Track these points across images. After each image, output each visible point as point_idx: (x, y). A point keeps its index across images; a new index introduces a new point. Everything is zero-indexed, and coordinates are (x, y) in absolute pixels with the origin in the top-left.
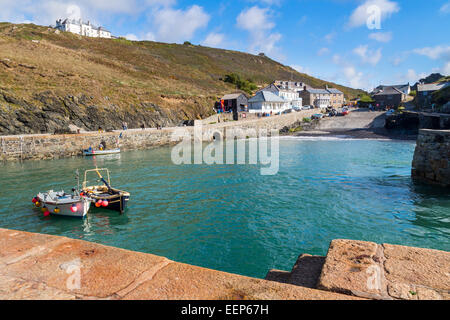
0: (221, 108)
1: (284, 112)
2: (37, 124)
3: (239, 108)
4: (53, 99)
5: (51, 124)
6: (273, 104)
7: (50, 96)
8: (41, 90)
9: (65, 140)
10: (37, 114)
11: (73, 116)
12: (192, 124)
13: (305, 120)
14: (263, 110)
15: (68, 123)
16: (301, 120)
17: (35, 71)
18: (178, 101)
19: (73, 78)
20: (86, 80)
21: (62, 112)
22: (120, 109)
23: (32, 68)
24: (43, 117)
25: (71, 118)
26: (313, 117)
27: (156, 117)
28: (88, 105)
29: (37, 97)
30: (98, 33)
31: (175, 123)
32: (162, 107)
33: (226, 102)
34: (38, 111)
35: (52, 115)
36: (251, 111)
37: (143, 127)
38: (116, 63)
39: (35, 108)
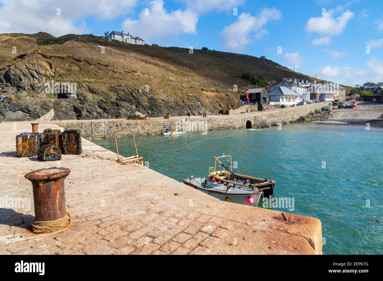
0: (246, 100)
1: (298, 105)
2: (113, 111)
3: (262, 100)
4: (124, 91)
5: (123, 111)
6: (289, 98)
7: (122, 88)
8: (115, 83)
9: (137, 124)
10: (112, 103)
11: (138, 104)
12: (227, 113)
13: (317, 112)
14: (282, 103)
15: (135, 111)
16: (313, 111)
17: (110, 68)
18: (213, 94)
19: (137, 74)
20: (146, 76)
21: (130, 101)
22: (172, 100)
23: (107, 66)
24: (117, 105)
25: (137, 107)
26: (323, 109)
27: (198, 107)
28: (149, 96)
29: (112, 89)
30: (136, 42)
31: (212, 112)
32: (203, 99)
33: (251, 95)
34: (113, 100)
35: (123, 104)
36: (272, 103)
37: (188, 115)
38: (159, 63)
39: (111, 98)
